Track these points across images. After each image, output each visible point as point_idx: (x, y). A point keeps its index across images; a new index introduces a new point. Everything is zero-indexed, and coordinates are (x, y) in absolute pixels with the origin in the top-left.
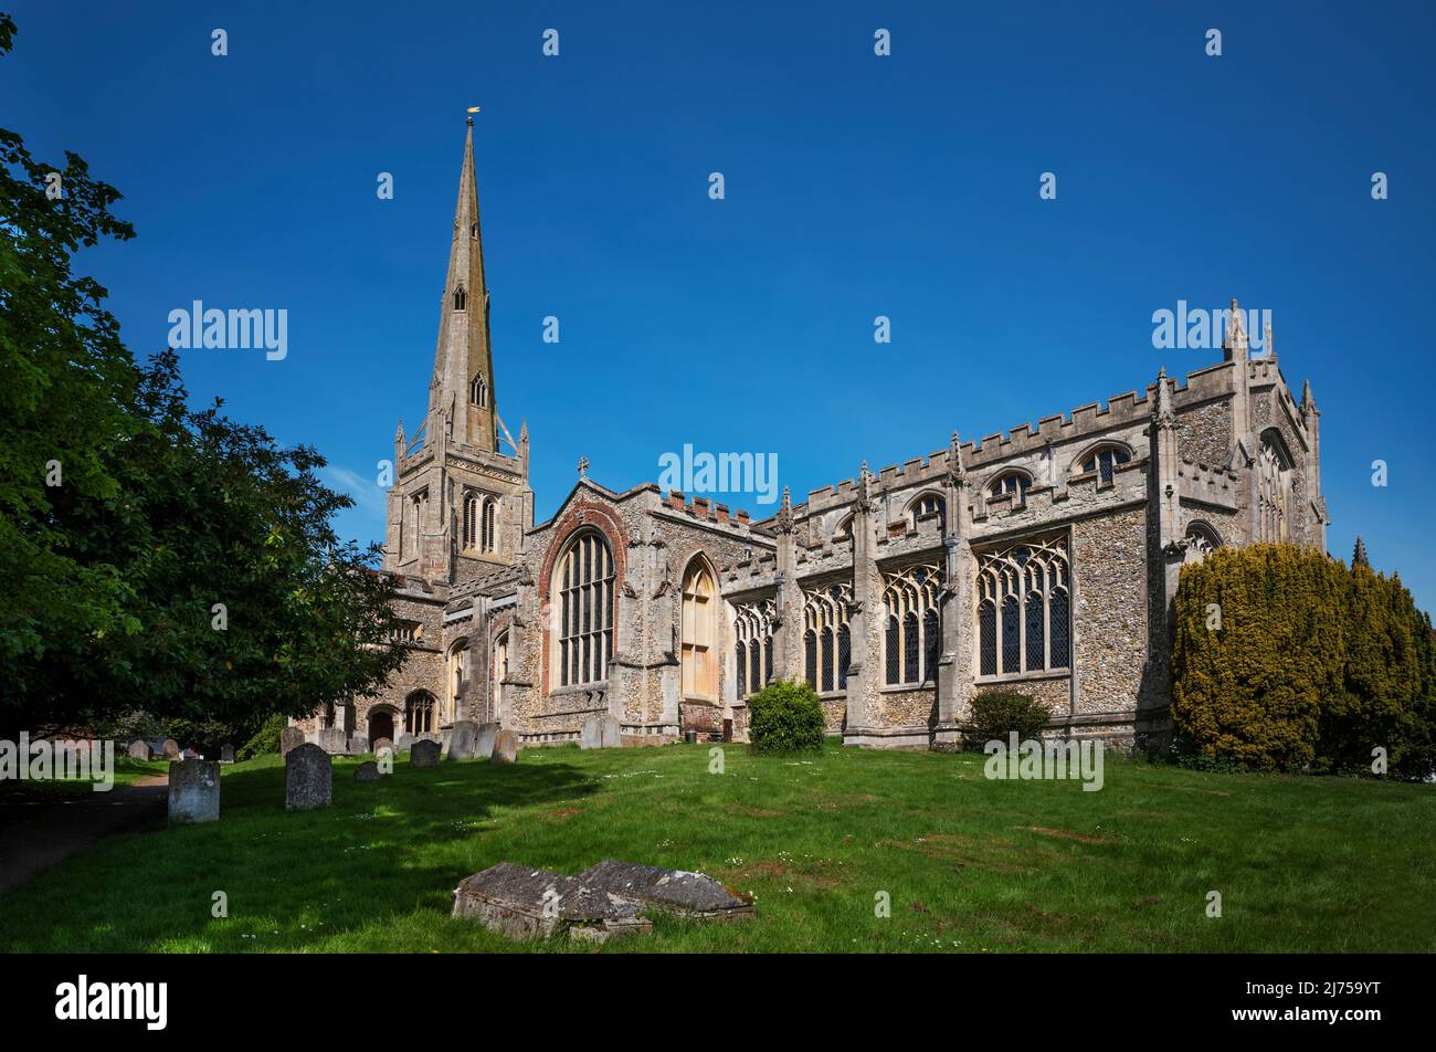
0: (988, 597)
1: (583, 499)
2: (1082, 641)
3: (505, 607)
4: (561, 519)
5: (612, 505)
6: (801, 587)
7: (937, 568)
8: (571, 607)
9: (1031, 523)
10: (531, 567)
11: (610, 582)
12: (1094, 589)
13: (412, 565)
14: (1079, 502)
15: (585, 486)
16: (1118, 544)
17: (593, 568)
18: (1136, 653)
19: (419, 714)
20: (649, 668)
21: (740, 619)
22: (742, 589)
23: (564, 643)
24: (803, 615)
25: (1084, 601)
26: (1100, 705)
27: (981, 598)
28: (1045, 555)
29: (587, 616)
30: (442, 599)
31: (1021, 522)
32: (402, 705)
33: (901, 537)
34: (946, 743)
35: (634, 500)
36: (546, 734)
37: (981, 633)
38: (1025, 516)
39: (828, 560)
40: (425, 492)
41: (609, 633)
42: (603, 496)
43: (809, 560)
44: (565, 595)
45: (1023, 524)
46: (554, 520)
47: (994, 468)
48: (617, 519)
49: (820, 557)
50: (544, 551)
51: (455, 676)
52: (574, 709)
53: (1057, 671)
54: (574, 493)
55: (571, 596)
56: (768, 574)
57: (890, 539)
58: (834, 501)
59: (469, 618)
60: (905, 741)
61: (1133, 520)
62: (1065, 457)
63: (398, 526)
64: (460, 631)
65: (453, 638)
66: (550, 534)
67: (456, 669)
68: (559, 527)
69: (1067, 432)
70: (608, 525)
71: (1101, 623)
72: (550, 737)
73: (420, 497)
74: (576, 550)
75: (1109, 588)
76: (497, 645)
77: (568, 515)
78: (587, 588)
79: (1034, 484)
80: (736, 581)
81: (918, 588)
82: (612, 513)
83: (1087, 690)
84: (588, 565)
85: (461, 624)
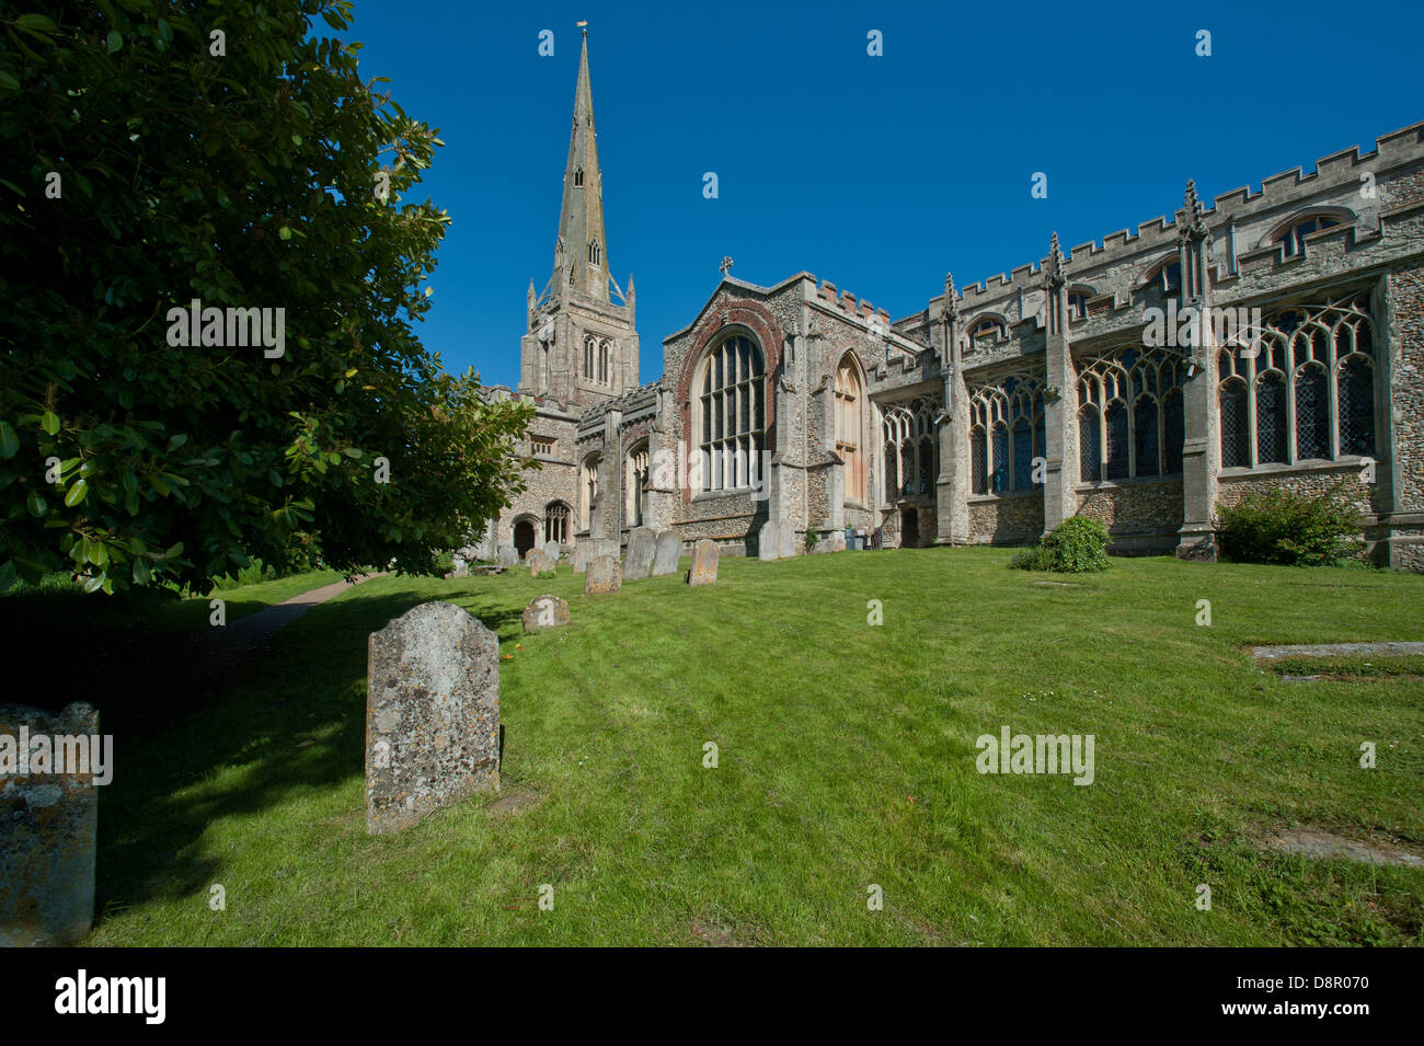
0: (1235, 376)
1: (726, 299)
3: (637, 420)
4: (702, 322)
5: (763, 302)
6: (967, 380)
8: (714, 412)
9: (1313, 277)
10: (670, 374)
14: (1401, 241)
15: (731, 286)
17: (738, 369)
19: (556, 521)
20: (810, 469)
21: (887, 420)
22: (893, 387)
23: (707, 448)
24: (968, 411)
27: (1223, 376)
28: (1331, 317)
29: (732, 419)
30: (575, 418)
31: (1296, 277)
32: (542, 514)
35: (789, 292)
38: (1301, 270)
39: (1003, 349)
40: (554, 336)
41: (757, 435)
42: (751, 292)
44: (706, 401)
45: (1298, 280)
46: (695, 325)
47: (1156, 256)
48: (767, 315)
50: (683, 357)
51: (588, 488)
52: (719, 515)
54: (717, 294)
55: (713, 402)
57: (1088, 318)
59: (601, 433)
64: (593, 446)
65: (585, 452)
66: (690, 340)
67: (588, 481)
68: (700, 331)
70: (756, 322)
74: (719, 355)
76: (628, 456)
77: (710, 318)
78: (731, 392)
80: (885, 380)
82: (761, 310)
84: (732, 369)
85: (593, 439)
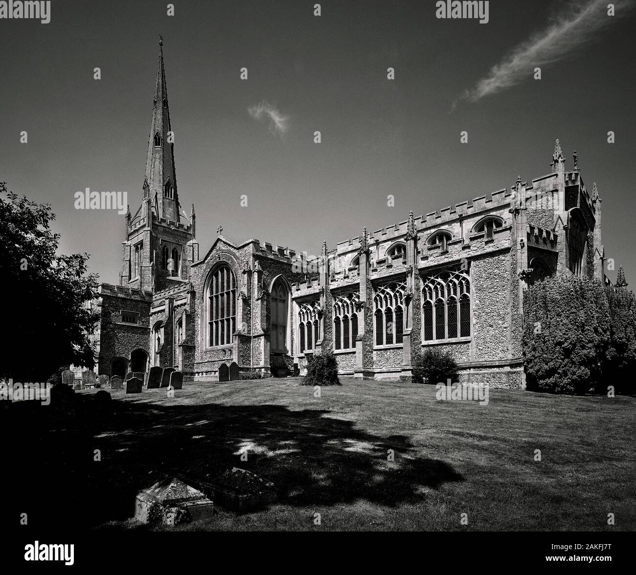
0: (428, 299)
1: (220, 247)
2: (477, 323)
3: (182, 305)
4: (209, 258)
5: (235, 251)
6: (333, 294)
7: (403, 284)
8: (214, 305)
9: (451, 260)
10: (194, 284)
11: (234, 292)
12: (483, 295)
13: (135, 282)
14: (475, 248)
15: (222, 241)
16: (495, 271)
17: (225, 284)
18: (505, 329)
21: (301, 311)
22: (303, 295)
23: (211, 324)
24: (333, 309)
25: (478, 302)
26: (486, 356)
27: (425, 300)
28: (457, 277)
29: (223, 310)
30: (149, 301)
31: (446, 259)
32: (130, 357)
33: (384, 267)
34: (407, 377)
35: (246, 248)
36: (202, 372)
37: (425, 318)
38: (447, 256)
39: (346, 280)
40: (141, 243)
41: (234, 319)
42: (230, 245)
43: (337, 279)
44: (211, 298)
45: (446, 260)
46: (206, 259)
47: (433, 231)
48: (237, 258)
49: (343, 278)
50: (201, 275)
51: (157, 341)
53: (464, 339)
54: (215, 245)
55: (214, 300)
56: (316, 287)
57: (378, 268)
58: (350, 248)
59: (163, 311)
60: (386, 375)
61: (503, 258)
62: (469, 224)
63: (128, 262)
64: (159, 318)
65: (156, 321)
66: (204, 266)
67: (157, 338)
68: (208, 263)
69: (470, 211)
70: (233, 261)
71: (487, 313)
72: (204, 374)
73: (139, 246)
74: (217, 275)
75: (490, 294)
77: (212, 256)
78: (222, 295)
79: (453, 239)
80: (299, 291)
81: (392, 294)
82: (234, 255)
83: (479, 349)
84: (223, 283)
85: (160, 313)
